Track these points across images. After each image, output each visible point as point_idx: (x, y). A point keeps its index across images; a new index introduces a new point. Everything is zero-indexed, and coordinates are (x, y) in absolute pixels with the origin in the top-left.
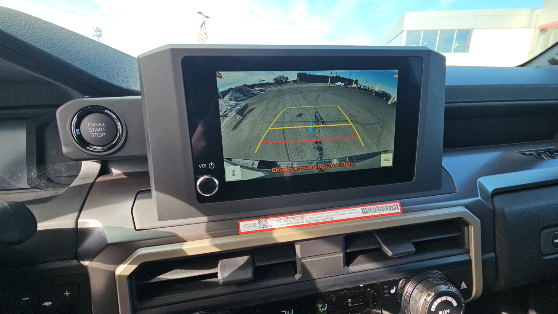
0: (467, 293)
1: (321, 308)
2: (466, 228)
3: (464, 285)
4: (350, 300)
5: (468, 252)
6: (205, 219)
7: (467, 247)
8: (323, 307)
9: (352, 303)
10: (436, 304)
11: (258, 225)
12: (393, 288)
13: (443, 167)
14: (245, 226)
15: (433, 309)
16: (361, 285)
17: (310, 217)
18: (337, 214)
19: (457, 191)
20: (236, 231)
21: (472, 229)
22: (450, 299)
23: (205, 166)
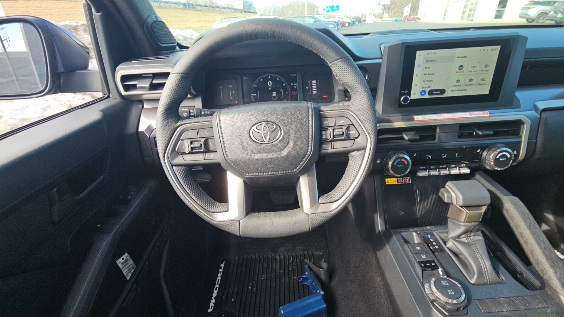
0: (517, 156)
1: (444, 156)
2: (522, 126)
3: (515, 152)
4: (457, 154)
5: (521, 137)
6: (400, 114)
7: (521, 135)
8: (445, 155)
9: (458, 155)
10: (499, 155)
11: (422, 118)
12: (479, 150)
13: (515, 96)
14: (417, 118)
15: (498, 157)
16: (464, 147)
17: (445, 116)
18: (457, 115)
19: (521, 107)
20: (413, 120)
21: (525, 126)
22: (507, 154)
23: (404, 92)
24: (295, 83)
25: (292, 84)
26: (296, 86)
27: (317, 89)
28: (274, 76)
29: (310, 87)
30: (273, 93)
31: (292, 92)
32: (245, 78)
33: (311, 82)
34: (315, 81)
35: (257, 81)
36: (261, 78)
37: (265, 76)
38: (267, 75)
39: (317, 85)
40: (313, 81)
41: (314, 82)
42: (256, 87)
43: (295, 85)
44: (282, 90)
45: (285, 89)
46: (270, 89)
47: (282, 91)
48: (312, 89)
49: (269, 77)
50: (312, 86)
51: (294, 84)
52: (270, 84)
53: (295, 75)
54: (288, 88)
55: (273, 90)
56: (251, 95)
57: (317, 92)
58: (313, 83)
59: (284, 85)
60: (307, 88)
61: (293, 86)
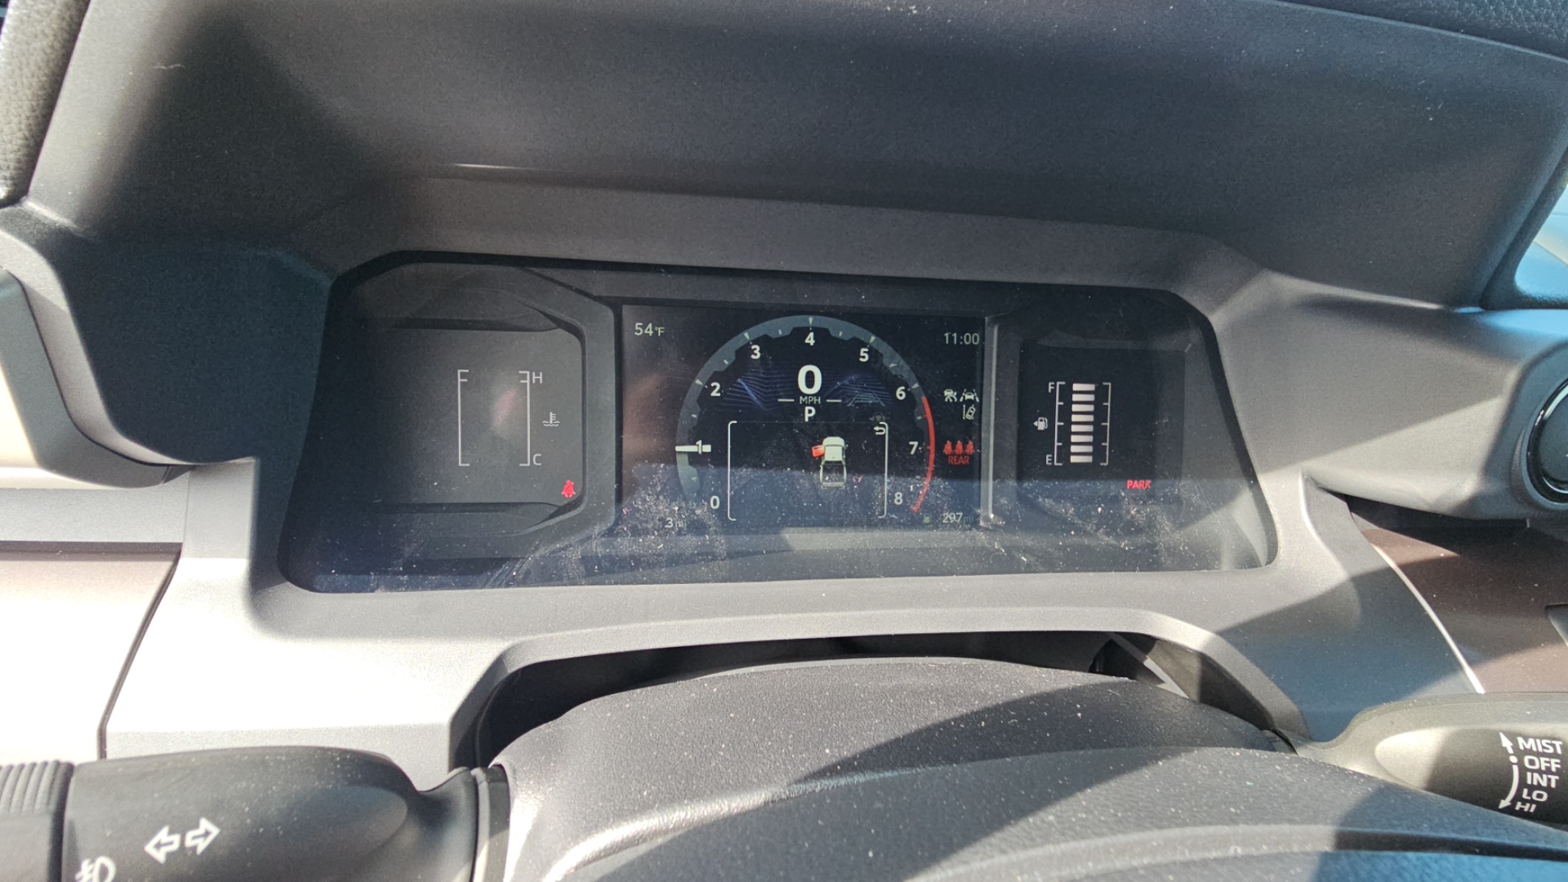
24: (970, 391)
25: (949, 394)
26: (973, 409)
27: (1098, 434)
28: (842, 330)
29: (1057, 424)
30: (828, 441)
31: (948, 448)
32: (644, 327)
33: (1067, 393)
34: (1091, 387)
35: (724, 358)
36: (756, 342)
37: (779, 328)
38: (797, 321)
39: (1099, 413)
40: (1076, 387)
41: (1083, 392)
42: (714, 394)
43: (969, 403)
44: (883, 430)
45: (902, 415)
46: (809, 413)
47: (886, 431)
48: (1066, 433)
49: (810, 340)
50: (1066, 413)
51: (958, 396)
52: (810, 380)
53: (971, 339)
54: (925, 414)
55: (828, 422)
56: (678, 449)
57: (1098, 453)
58: (1075, 398)
59: (900, 393)
60: (1041, 425)
61: (957, 407)
